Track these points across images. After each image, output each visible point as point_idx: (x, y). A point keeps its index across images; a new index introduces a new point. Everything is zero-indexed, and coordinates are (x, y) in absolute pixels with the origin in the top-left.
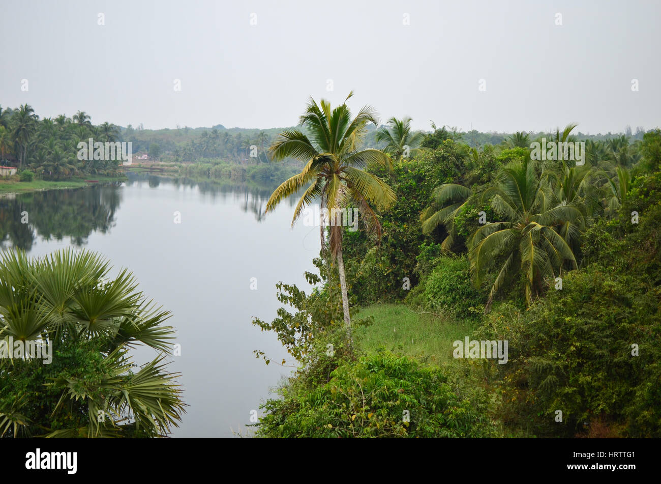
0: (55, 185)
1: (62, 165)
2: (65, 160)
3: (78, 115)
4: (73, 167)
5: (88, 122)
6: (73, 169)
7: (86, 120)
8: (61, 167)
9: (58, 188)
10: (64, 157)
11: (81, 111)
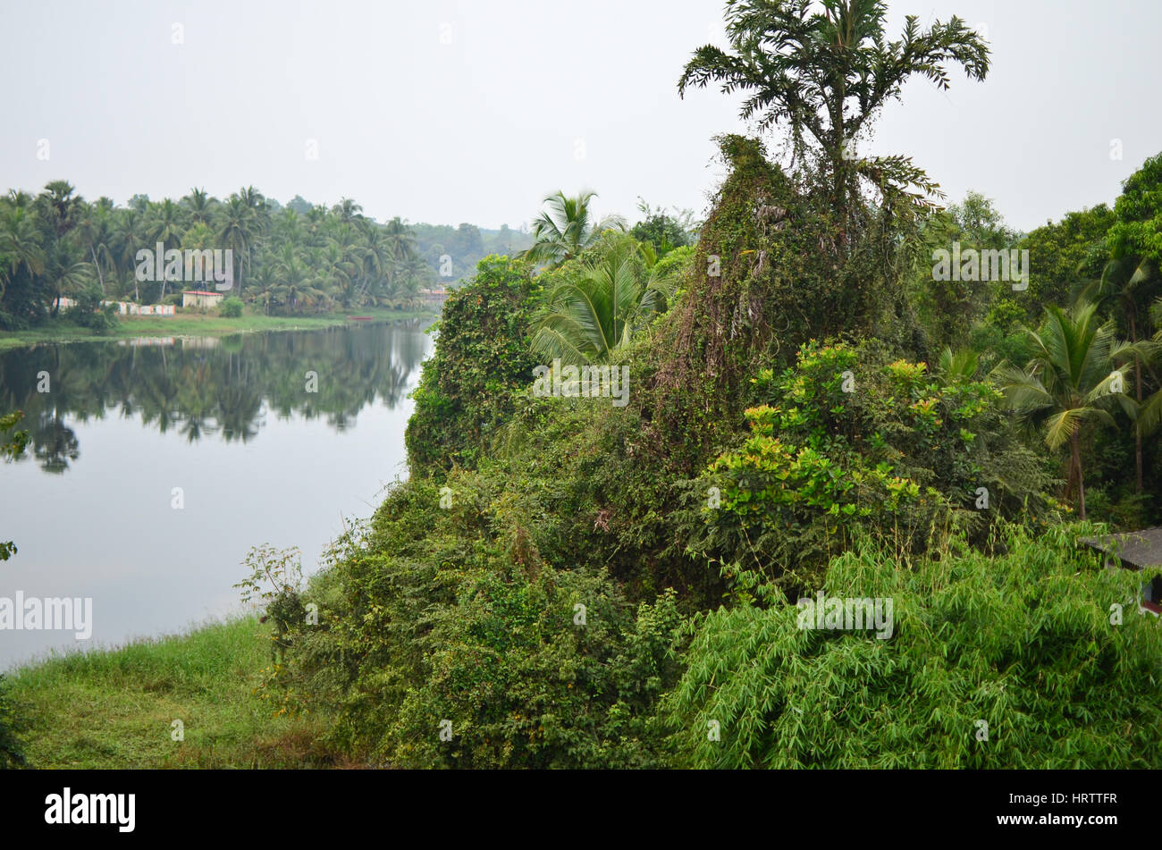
0: (282, 324)
1: (303, 289)
2: (307, 281)
3: (341, 204)
4: (321, 292)
5: (360, 216)
6: (322, 297)
7: (355, 213)
8: (299, 293)
9: (288, 329)
10: (304, 277)
11: (347, 198)
